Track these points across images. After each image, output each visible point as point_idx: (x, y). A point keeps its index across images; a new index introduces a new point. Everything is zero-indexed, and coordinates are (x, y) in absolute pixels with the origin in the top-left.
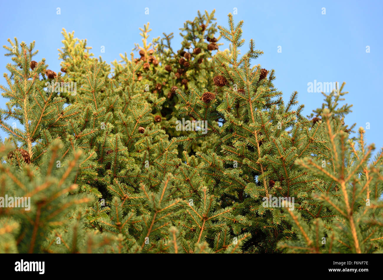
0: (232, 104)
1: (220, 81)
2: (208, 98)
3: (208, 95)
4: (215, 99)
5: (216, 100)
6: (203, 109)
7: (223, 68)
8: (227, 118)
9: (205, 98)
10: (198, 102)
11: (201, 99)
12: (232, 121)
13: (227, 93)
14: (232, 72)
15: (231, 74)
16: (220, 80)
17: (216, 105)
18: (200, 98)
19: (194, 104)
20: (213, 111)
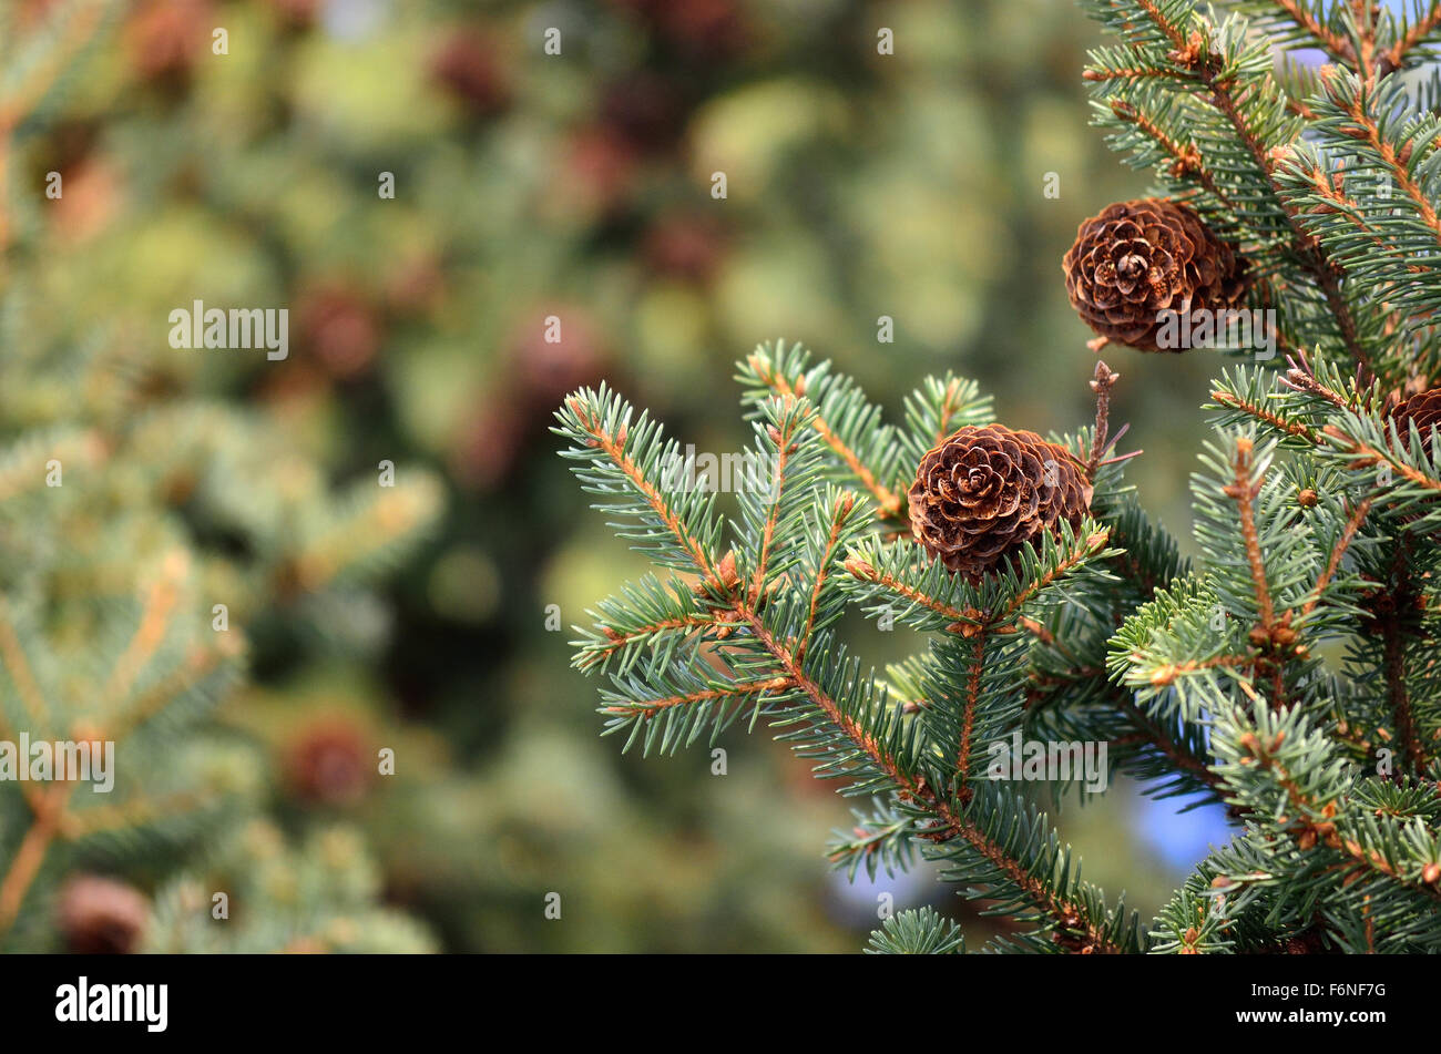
0: (1309, 583)
1: (1156, 278)
2: (990, 501)
3: (998, 462)
4: (1087, 522)
5: (1096, 535)
6: (929, 657)
7: (1194, 102)
8: (1249, 778)
9: (953, 509)
10: (858, 558)
11: (897, 522)
12: (1322, 819)
13: (1245, 436)
14: (1316, 150)
15: (1304, 187)
16: (1157, 259)
17: (1104, 592)
18: (891, 503)
19: (808, 589)
20: (1064, 685)
